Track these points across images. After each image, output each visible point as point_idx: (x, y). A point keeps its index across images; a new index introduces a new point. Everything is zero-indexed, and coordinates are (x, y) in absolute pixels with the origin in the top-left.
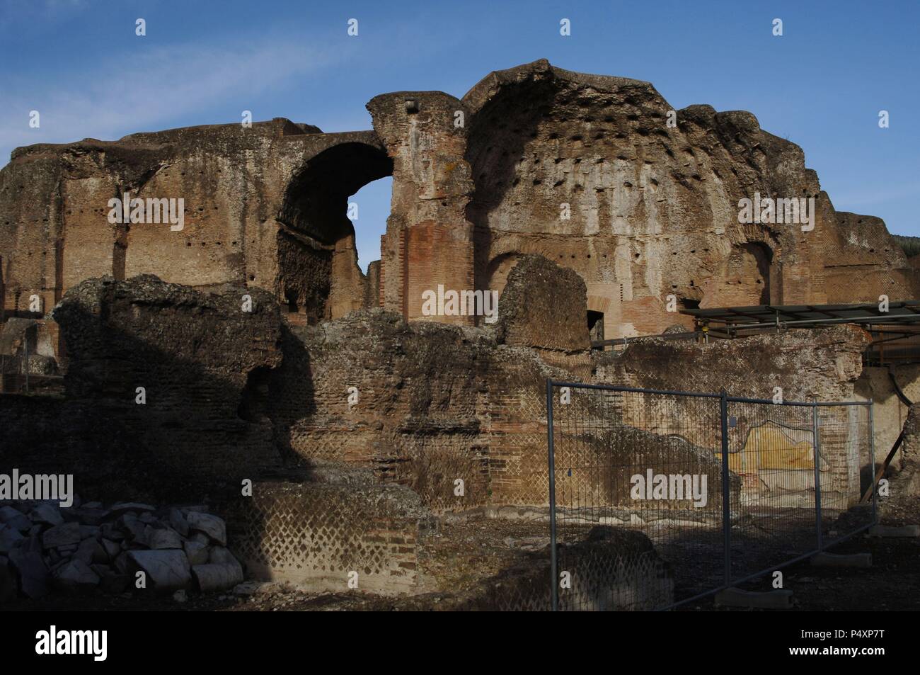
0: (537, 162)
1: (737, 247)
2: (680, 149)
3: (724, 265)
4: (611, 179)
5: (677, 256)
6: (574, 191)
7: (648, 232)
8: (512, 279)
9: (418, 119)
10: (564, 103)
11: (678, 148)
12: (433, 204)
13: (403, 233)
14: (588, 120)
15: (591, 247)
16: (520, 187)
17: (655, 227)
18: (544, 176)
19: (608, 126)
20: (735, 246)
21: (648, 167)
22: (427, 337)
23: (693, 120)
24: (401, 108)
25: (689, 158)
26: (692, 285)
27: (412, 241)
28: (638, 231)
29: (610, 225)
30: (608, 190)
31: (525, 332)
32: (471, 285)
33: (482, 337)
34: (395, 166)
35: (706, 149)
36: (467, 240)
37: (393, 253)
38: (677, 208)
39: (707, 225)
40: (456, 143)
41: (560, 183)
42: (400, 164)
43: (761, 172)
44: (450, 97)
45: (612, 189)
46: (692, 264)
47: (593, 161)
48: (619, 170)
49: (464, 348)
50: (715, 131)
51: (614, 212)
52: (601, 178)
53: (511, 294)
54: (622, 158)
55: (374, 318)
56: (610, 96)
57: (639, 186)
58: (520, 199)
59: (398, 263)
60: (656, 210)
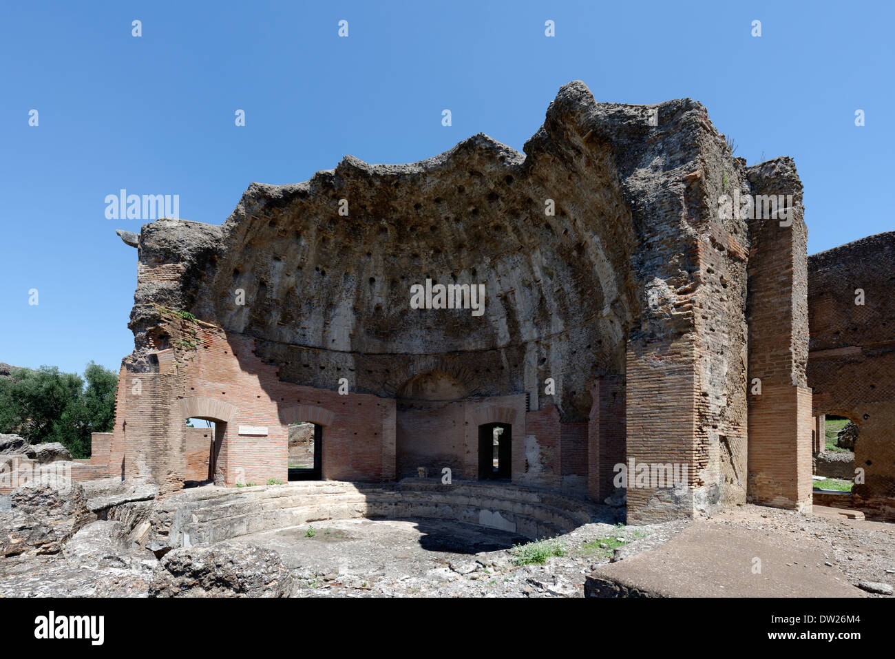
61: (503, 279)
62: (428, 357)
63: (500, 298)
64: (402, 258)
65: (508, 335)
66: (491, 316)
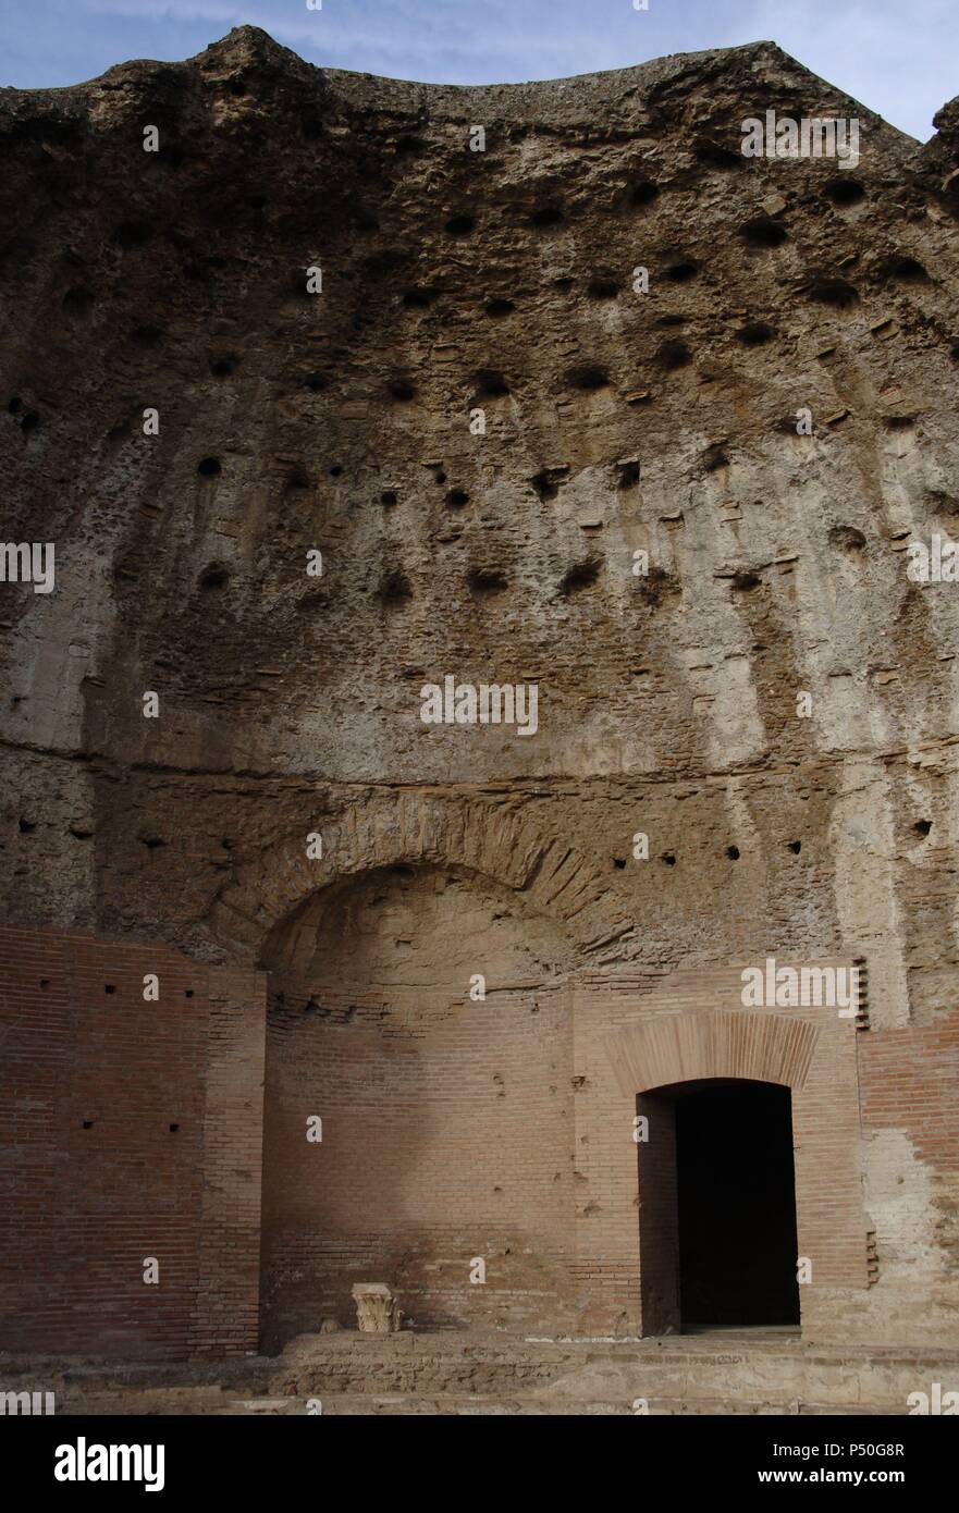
0: (458, 500)
4: (773, 524)
6: (645, 597)
15: (739, 814)
18: (508, 554)
21: (902, 441)
28: (916, 723)
29: (805, 716)
30: (771, 571)
41: (580, 576)
45: (788, 566)
48: (794, 482)
51: (812, 659)
52: (736, 530)
56: (630, 150)
57: (889, 535)
58: (418, 653)
61: (749, 516)
62: (406, 794)
63: (728, 583)
64: (349, 399)
65: (756, 727)
66: (685, 647)
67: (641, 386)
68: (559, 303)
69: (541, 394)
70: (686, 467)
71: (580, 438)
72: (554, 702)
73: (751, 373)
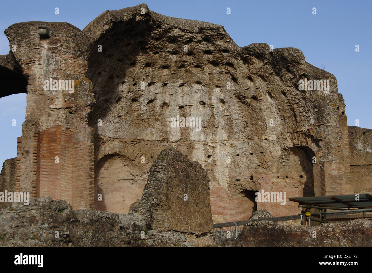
0: (135, 84)
1: (286, 150)
2: (243, 76)
3: (276, 164)
4: (190, 99)
5: (239, 157)
6: (162, 107)
7: (217, 139)
8: (155, 171)
9: (49, 44)
10: (157, 39)
11: (241, 75)
12: (61, 112)
13: (37, 135)
14: (174, 53)
16: (122, 104)
17: (222, 135)
18: (140, 95)
19: (189, 58)
20: (284, 150)
21: (218, 90)
22: (90, 225)
23: (253, 55)
24: (35, 34)
25: (249, 83)
26: (251, 179)
27: (44, 142)
28: (210, 138)
29: (189, 134)
30: (187, 106)
31: (166, 218)
32: (92, 178)
33: (134, 224)
34: (30, 81)
35: (262, 77)
36: (90, 141)
37: (28, 152)
38: (239, 121)
39: (262, 134)
40: (80, 65)
41: (151, 101)
42: (34, 79)
43: (306, 94)
44: (75, 28)
45: (191, 106)
46: (251, 163)
47: (176, 85)
48: (196, 92)
49: (121, 234)
50: (270, 63)
52: (183, 98)
53: (155, 184)
54: (198, 83)
55: (44, 207)
56: (192, 35)
57: (211, 105)
58: (122, 113)
59: (32, 160)
60: (223, 123)
67: (175, 71)
68: (167, 54)
69: (157, 68)
70: (177, 86)
71: (160, 77)
72: (142, 125)
73: (195, 73)
